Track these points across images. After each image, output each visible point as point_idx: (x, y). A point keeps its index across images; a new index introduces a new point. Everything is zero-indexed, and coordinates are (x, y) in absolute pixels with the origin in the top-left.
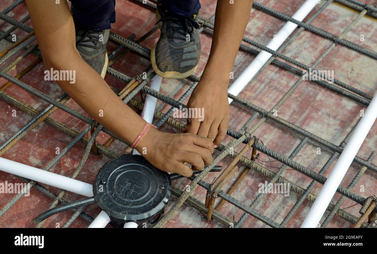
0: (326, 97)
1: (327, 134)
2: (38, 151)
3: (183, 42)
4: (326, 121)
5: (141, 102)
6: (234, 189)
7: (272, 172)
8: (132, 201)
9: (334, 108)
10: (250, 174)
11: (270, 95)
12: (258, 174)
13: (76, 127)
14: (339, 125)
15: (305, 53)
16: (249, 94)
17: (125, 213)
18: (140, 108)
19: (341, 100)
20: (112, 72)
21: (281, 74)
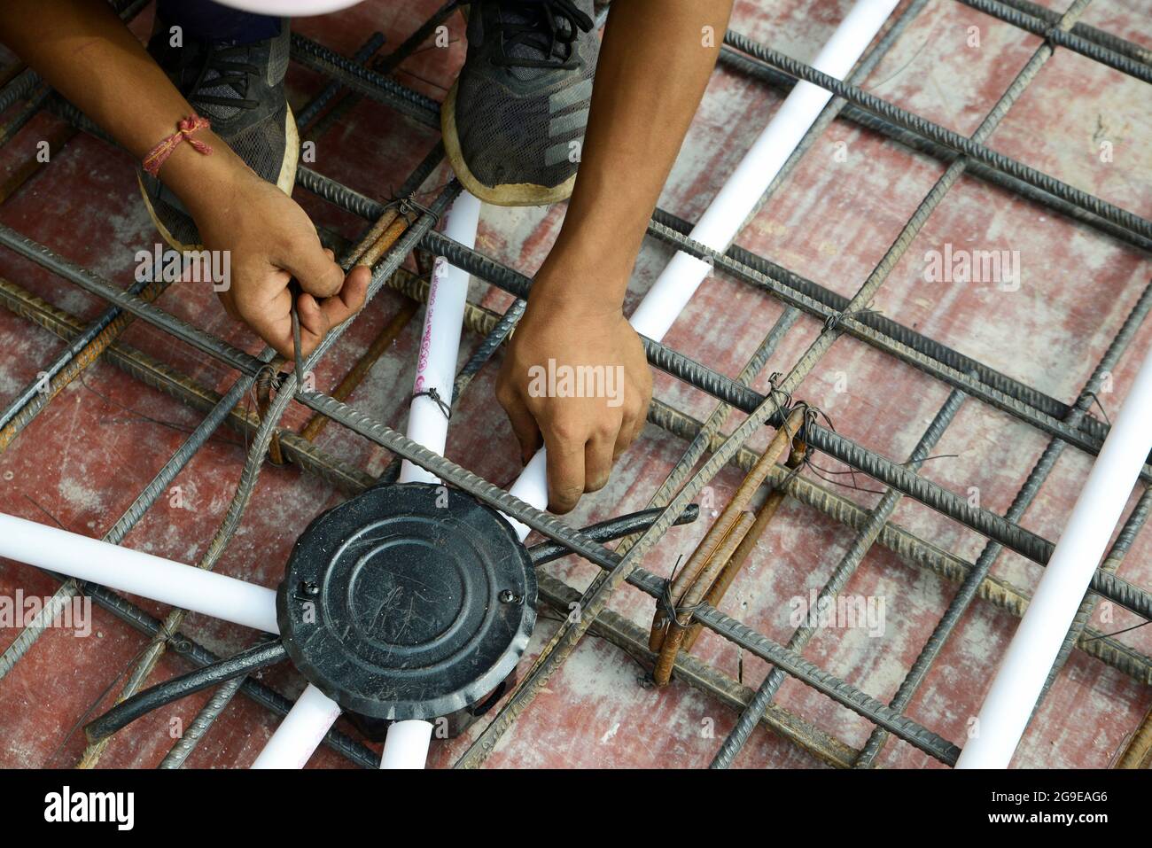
0: (1020, 227)
1: (1029, 358)
2: (88, 459)
3: (544, 75)
4: (1022, 312)
5: (417, 277)
6: (738, 570)
7: (860, 508)
8: (409, 651)
9: (1047, 267)
10: (786, 513)
11: (837, 230)
12: (811, 512)
13: (207, 369)
14: (1067, 325)
15: (942, 72)
16: (766, 227)
17: (391, 698)
18: (416, 297)
19: (1068, 237)
20: (315, 185)
21: (867, 151)
